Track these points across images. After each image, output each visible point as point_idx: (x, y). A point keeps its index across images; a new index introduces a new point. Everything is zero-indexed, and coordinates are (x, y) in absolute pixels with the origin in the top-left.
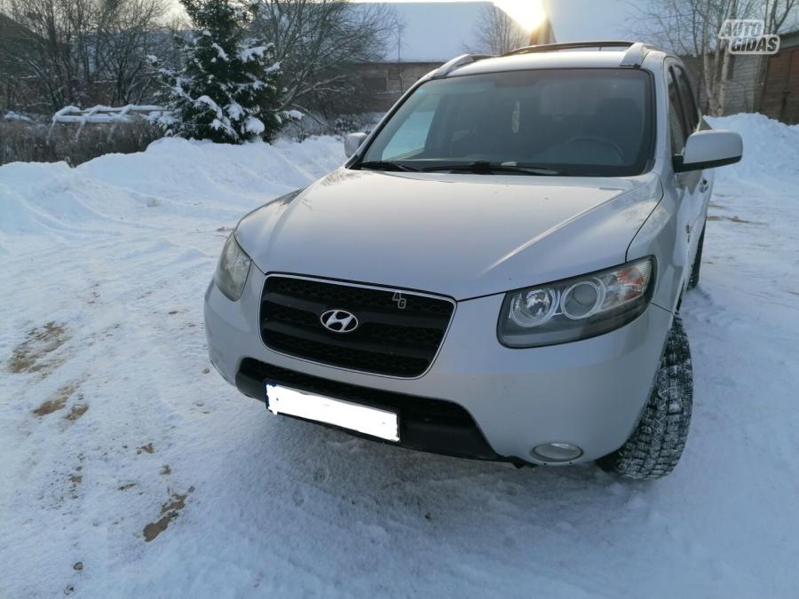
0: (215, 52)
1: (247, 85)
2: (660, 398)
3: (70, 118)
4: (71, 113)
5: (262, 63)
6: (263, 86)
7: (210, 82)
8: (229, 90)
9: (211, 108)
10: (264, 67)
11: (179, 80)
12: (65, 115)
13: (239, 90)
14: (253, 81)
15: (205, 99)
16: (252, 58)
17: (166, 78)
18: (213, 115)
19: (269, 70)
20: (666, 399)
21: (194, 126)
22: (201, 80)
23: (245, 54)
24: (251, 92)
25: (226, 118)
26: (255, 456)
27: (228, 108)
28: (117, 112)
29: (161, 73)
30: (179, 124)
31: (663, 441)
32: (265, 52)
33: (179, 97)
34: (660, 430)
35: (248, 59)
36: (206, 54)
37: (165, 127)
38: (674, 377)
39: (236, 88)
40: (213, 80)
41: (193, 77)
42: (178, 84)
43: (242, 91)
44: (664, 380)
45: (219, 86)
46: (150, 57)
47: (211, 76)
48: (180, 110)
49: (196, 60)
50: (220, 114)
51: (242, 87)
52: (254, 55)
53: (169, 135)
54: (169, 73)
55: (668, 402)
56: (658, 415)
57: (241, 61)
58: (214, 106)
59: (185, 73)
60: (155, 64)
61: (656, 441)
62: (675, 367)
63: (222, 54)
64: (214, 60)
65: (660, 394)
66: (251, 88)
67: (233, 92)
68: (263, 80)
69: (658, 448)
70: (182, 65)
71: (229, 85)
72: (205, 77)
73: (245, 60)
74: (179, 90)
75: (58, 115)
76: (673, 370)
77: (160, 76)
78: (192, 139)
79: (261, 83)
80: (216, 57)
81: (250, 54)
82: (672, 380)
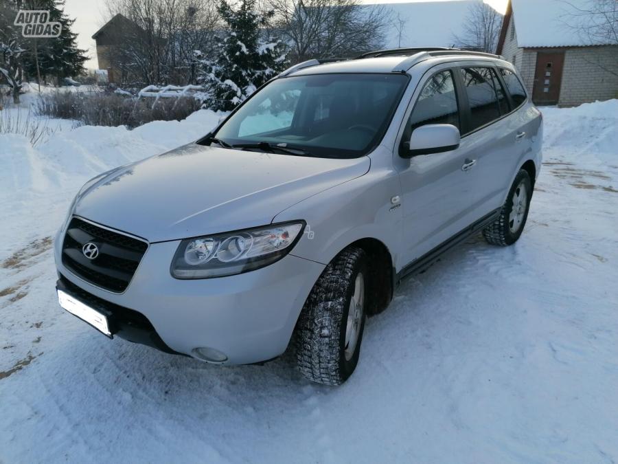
0: (239, 48)
1: (261, 72)
2: (316, 325)
3: (149, 94)
4: (152, 91)
5: (273, 55)
6: (272, 72)
7: (234, 70)
8: (248, 75)
9: (233, 88)
10: (274, 58)
11: (214, 68)
12: (148, 91)
13: (256, 75)
14: (266, 68)
15: (229, 82)
16: (266, 52)
17: (205, 67)
18: (234, 94)
19: (277, 60)
20: (320, 325)
21: (222, 101)
22: (228, 68)
23: (262, 49)
24: (264, 77)
25: (243, 96)
26: (94, 338)
27: (246, 89)
28: (182, 90)
29: (202, 63)
30: (211, 100)
31: (319, 356)
32: (275, 47)
33: (211, 81)
34: (316, 348)
35: (263, 52)
36: (233, 49)
37: (202, 102)
38: (327, 310)
39: (253, 74)
40: (236, 68)
41: (223, 66)
42: (213, 71)
43: (258, 76)
44: (320, 311)
45: (241, 72)
46: (196, 51)
47: (235, 66)
48: (212, 90)
49: (225, 54)
50: (239, 93)
51: (258, 73)
52: (268, 49)
53: (204, 108)
54: (208, 63)
55: (322, 328)
56: (314, 337)
57: (258, 54)
58: (235, 87)
59: (218, 63)
60: (199, 57)
61: (314, 356)
62: (330, 303)
63: (244, 49)
64: (238, 54)
65: (316, 322)
66: (264, 73)
67: (252, 77)
68: (273, 68)
69: (317, 361)
70: (215, 57)
71: (249, 71)
72: (231, 66)
73: (261, 53)
74: (212, 76)
75: (143, 92)
76: (327, 305)
77: (201, 66)
78: (219, 111)
79: (271, 70)
80: (240, 51)
81: (265, 49)
82: (325, 312)
